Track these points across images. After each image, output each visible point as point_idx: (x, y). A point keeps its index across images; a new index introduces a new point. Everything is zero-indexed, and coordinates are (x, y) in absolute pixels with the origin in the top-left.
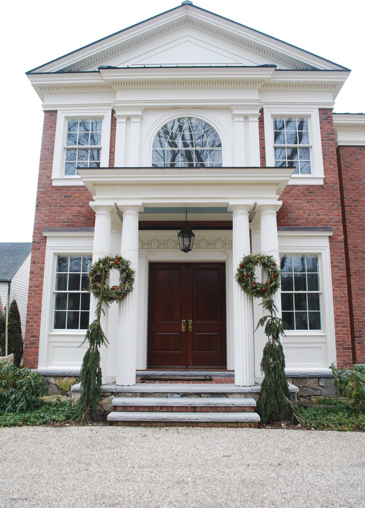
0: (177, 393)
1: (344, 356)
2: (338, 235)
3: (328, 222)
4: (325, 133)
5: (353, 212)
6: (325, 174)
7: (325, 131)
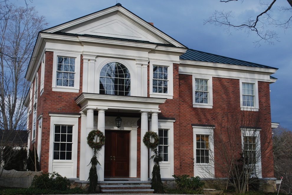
0: (122, 183)
1: (177, 172)
2: (177, 122)
3: (173, 115)
4: (175, 75)
5: (181, 107)
6: (174, 94)
7: (175, 74)
